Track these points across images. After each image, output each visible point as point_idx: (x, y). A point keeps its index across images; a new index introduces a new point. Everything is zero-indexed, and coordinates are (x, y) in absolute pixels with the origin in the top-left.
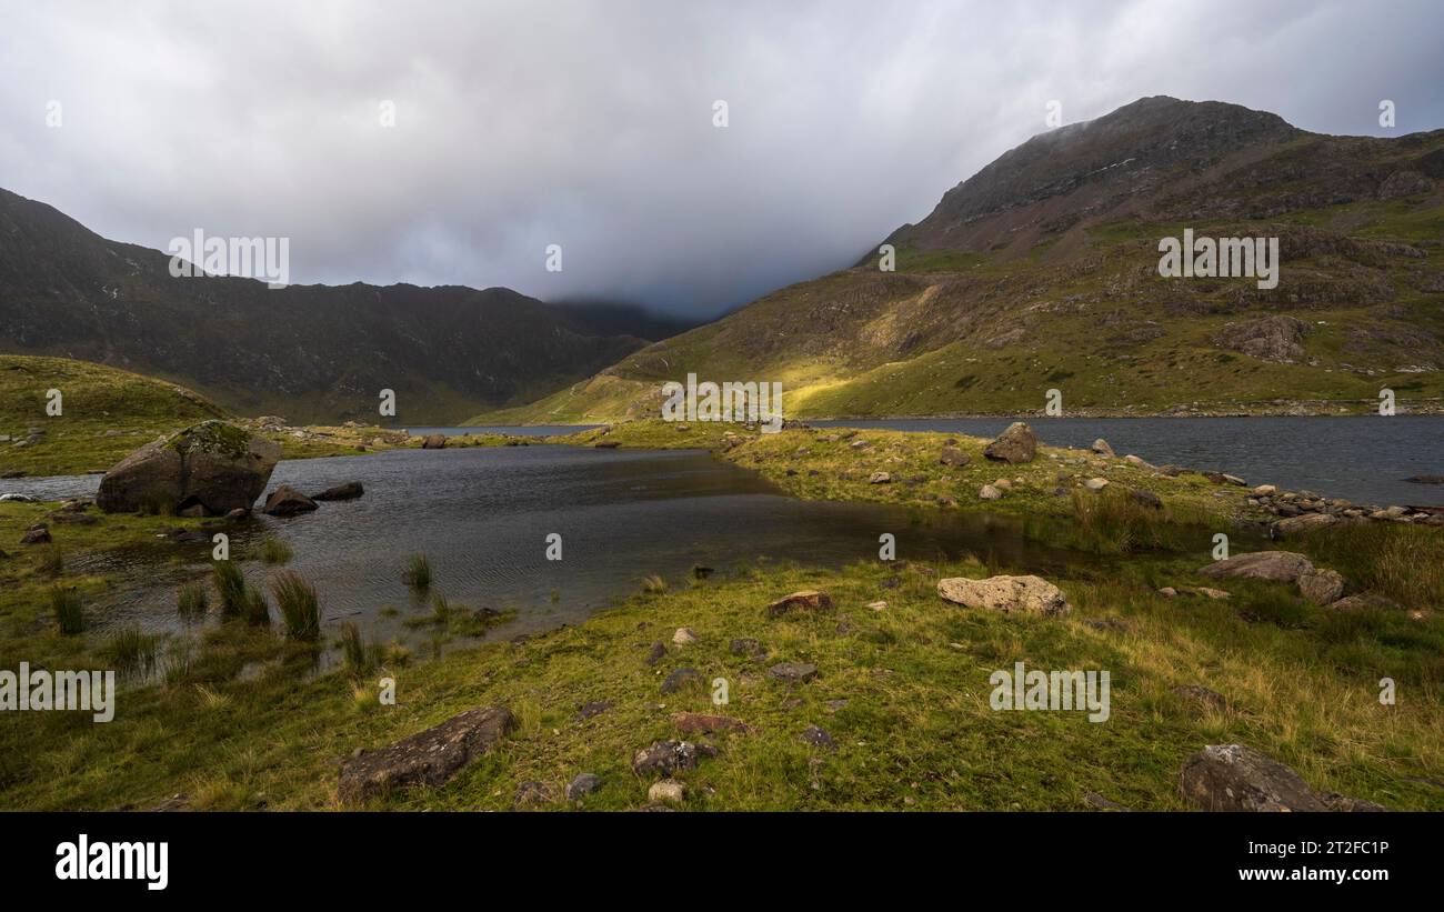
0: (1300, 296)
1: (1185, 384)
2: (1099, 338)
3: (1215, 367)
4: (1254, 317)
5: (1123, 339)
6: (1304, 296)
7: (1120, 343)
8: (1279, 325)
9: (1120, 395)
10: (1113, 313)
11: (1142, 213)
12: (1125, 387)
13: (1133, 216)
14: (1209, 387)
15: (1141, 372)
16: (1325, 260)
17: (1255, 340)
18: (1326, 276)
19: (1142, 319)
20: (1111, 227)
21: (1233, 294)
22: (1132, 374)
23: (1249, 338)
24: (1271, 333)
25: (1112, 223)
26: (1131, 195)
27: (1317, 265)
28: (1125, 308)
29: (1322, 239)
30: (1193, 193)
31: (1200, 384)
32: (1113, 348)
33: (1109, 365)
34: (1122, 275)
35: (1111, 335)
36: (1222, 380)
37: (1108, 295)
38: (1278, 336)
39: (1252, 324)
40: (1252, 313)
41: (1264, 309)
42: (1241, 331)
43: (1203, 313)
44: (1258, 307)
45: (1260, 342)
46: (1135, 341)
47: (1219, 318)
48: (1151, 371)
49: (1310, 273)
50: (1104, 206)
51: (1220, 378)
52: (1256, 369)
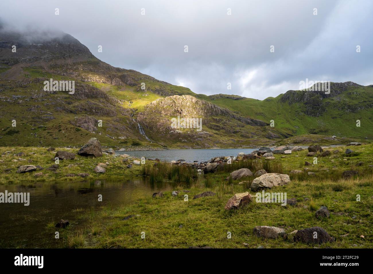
0: (95, 110)
1: (65, 139)
2: (29, 117)
3: (75, 133)
4: (83, 116)
5: (39, 118)
6: (97, 111)
7: (38, 120)
8: (91, 120)
9: (40, 142)
10: (35, 106)
11: (45, 67)
12: (42, 139)
13: (42, 68)
14: (73, 140)
15: (48, 133)
16: (101, 100)
17: (84, 124)
18: (102, 105)
19: (46, 111)
20: (33, 70)
21: (77, 107)
22: (45, 133)
23: (83, 123)
24: (89, 122)
25: (33, 68)
26: (41, 59)
27: (100, 101)
28: (39, 105)
29: (100, 93)
30: (63, 66)
31: (70, 139)
32: (35, 122)
33: (35, 129)
34: (38, 91)
35: (33, 116)
36: (77, 138)
37: (32, 99)
38: (90, 124)
39: (83, 118)
40: (83, 114)
41: (86, 113)
42: (80, 120)
43: (68, 112)
44: (84, 112)
45: (86, 125)
46: (43, 120)
47: (73, 115)
48: (52, 133)
49: (98, 103)
50: (30, 60)
51: (76, 137)
52: (87, 134)
